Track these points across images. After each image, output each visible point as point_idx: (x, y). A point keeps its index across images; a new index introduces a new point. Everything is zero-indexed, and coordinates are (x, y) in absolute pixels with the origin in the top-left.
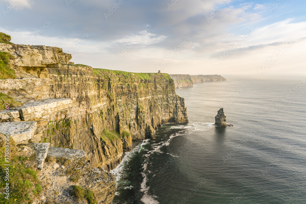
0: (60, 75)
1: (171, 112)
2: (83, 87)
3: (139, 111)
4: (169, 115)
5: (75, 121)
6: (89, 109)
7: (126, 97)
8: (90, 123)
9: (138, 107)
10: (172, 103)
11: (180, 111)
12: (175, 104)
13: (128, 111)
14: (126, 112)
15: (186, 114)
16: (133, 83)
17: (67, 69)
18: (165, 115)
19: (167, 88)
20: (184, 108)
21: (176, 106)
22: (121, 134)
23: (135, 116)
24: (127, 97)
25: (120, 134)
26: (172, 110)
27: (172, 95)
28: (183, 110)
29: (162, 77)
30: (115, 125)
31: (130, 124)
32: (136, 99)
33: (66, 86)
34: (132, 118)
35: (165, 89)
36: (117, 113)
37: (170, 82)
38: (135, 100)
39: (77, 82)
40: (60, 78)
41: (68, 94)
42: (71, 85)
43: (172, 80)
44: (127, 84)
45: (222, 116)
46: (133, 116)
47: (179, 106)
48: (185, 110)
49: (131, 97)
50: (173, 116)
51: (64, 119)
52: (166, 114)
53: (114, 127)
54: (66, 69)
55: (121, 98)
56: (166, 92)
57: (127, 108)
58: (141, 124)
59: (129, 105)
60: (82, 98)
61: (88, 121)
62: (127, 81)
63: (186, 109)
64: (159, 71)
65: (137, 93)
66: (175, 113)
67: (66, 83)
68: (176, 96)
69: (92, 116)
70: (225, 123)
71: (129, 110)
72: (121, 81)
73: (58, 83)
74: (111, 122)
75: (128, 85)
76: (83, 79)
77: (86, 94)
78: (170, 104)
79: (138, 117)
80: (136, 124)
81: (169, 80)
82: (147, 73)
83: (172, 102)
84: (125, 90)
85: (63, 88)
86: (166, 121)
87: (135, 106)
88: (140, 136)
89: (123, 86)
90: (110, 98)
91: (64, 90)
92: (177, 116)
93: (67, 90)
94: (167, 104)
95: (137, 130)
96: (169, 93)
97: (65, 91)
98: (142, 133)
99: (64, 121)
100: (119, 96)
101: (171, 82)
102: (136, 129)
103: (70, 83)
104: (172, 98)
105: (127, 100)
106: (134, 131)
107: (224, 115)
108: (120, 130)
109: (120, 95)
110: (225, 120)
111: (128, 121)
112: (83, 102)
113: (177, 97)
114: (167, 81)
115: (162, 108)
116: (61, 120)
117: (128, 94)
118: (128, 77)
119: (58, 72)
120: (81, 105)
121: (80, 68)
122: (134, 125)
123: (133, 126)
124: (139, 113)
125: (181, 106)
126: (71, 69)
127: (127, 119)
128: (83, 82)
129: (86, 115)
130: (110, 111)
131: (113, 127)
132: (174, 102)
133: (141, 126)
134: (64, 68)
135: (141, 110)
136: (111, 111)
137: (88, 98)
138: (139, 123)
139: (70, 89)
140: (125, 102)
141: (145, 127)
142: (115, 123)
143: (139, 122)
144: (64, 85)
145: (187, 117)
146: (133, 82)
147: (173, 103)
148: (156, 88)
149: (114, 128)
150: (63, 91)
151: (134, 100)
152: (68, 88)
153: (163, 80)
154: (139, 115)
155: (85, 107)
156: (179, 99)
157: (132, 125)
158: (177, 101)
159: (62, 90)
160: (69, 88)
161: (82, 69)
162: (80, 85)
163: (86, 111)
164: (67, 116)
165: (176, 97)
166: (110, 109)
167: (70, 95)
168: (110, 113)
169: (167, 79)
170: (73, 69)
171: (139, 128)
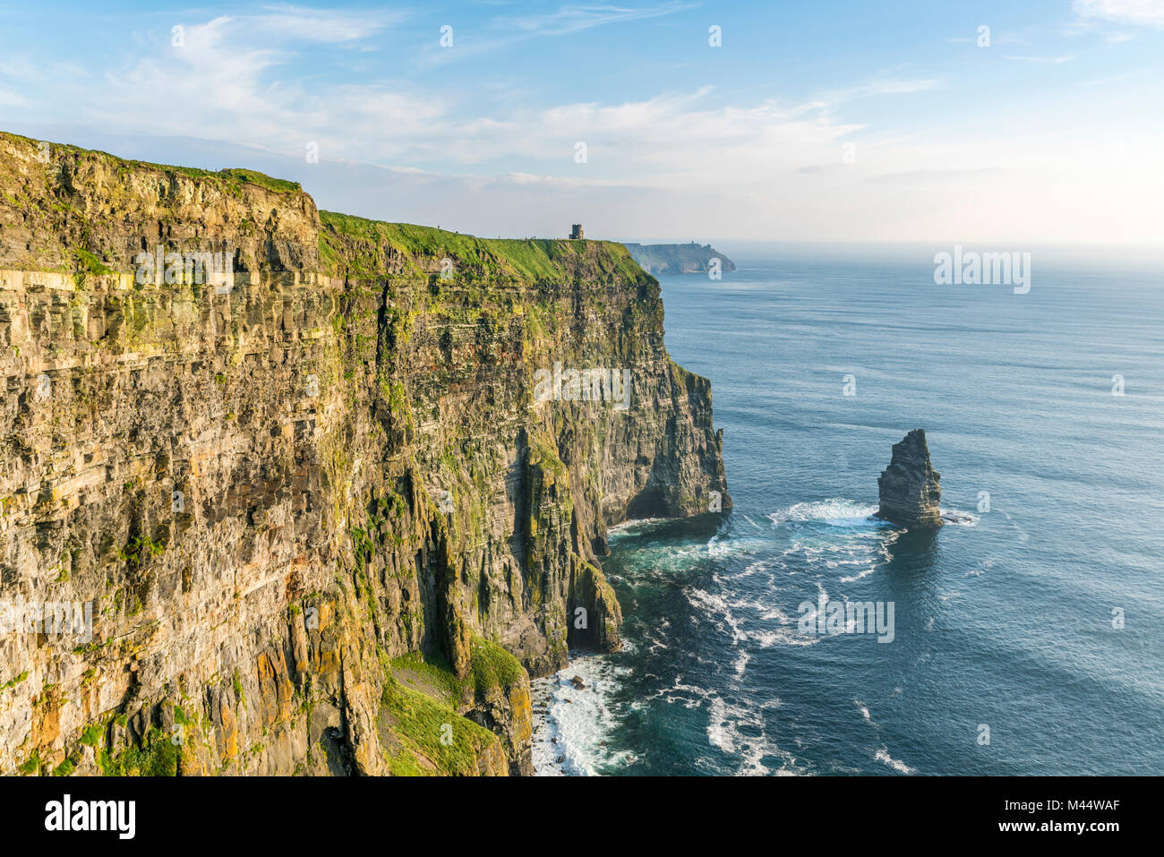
0: (97, 271)
1: (645, 461)
2: (287, 374)
3: (535, 484)
4: (633, 478)
5: (209, 695)
6: (317, 557)
7: (465, 398)
8: (323, 680)
9: (532, 462)
10: (652, 410)
11: (690, 449)
12: (668, 413)
13: (476, 494)
14: (465, 500)
15: (719, 467)
16: (510, 310)
17: (163, 211)
18: (616, 478)
19: (627, 326)
20: (707, 433)
21: (671, 426)
22: (462, 672)
23: (511, 520)
24: (471, 401)
25: (455, 672)
26: (649, 452)
27: (651, 363)
28: (704, 446)
29: (604, 264)
30: (421, 614)
31: (484, 579)
32: (514, 410)
33: (145, 381)
34: (497, 534)
35: (620, 329)
36: (434, 525)
37: (643, 293)
38: (510, 413)
39: (241, 335)
40: (95, 311)
41: (161, 460)
42: (195, 366)
43: (649, 278)
44: (474, 315)
45: (919, 475)
46: (503, 519)
47: (685, 426)
48: (713, 443)
49: (491, 401)
50: (657, 480)
51: (122, 709)
52: (623, 474)
53: (415, 624)
54: (151, 209)
55: (435, 413)
56: (625, 351)
57: (466, 475)
58: (547, 568)
59: (478, 450)
60: (273, 473)
61: (304, 664)
62: (474, 292)
63: (717, 439)
64: (576, 228)
65: (520, 372)
66: (667, 463)
67: (152, 351)
68: (669, 367)
69: (337, 616)
70: (934, 509)
71: (483, 486)
72: (441, 296)
73: (73, 362)
74: (398, 593)
75: (483, 321)
76: (287, 304)
77: (299, 436)
78: (643, 415)
79: (534, 525)
80: (517, 572)
81: (638, 278)
82: (539, 242)
83: (650, 403)
84: (464, 356)
85: (122, 413)
86: (619, 512)
87: (508, 457)
88: (540, 648)
89: (456, 333)
90: (387, 422)
91: (126, 426)
92: (675, 479)
93: (155, 420)
94: (630, 418)
95: (525, 609)
96: (637, 352)
97: (134, 433)
98: (552, 621)
99: (120, 730)
100: (426, 400)
101: (646, 289)
102: (520, 606)
103: (191, 347)
104: (653, 382)
105: (465, 421)
106: (508, 615)
107: (929, 468)
108: (460, 647)
109: (433, 393)
110: (935, 496)
111: (476, 557)
112: (279, 513)
113: (676, 372)
114: (627, 286)
115: (603, 442)
116: (88, 736)
117: (479, 378)
118: (479, 267)
119: (76, 247)
120: (260, 540)
121: (263, 207)
122: (508, 580)
123: (503, 587)
124: (538, 499)
125: (695, 422)
126: (197, 212)
127: (470, 548)
128: (287, 336)
129: (291, 613)
130: (385, 513)
131: (408, 626)
132: (662, 404)
133: (544, 581)
134: (132, 207)
135: (548, 481)
136: (392, 513)
137: (315, 469)
138: (537, 565)
139: (187, 407)
140: (453, 434)
141: (566, 583)
142: (422, 599)
143: (537, 557)
144: (135, 373)
145: (724, 481)
146: (509, 302)
147: (657, 406)
148: (579, 329)
149: (415, 638)
150: (117, 436)
151: (502, 419)
152: (165, 403)
153: (611, 279)
154: (539, 511)
155: (285, 549)
156: (682, 384)
157: (496, 581)
158: (675, 394)
159: (108, 431)
160: (178, 400)
161: (282, 213)
162: (265, 363)
163: (293, 575)
164: (146, 676)
165: (671, 375)
166: (390, 501)
167: (185, 466)
168: (390, 527)
169: (629, 274)
170: (212, 217)
171: (536, 595)
